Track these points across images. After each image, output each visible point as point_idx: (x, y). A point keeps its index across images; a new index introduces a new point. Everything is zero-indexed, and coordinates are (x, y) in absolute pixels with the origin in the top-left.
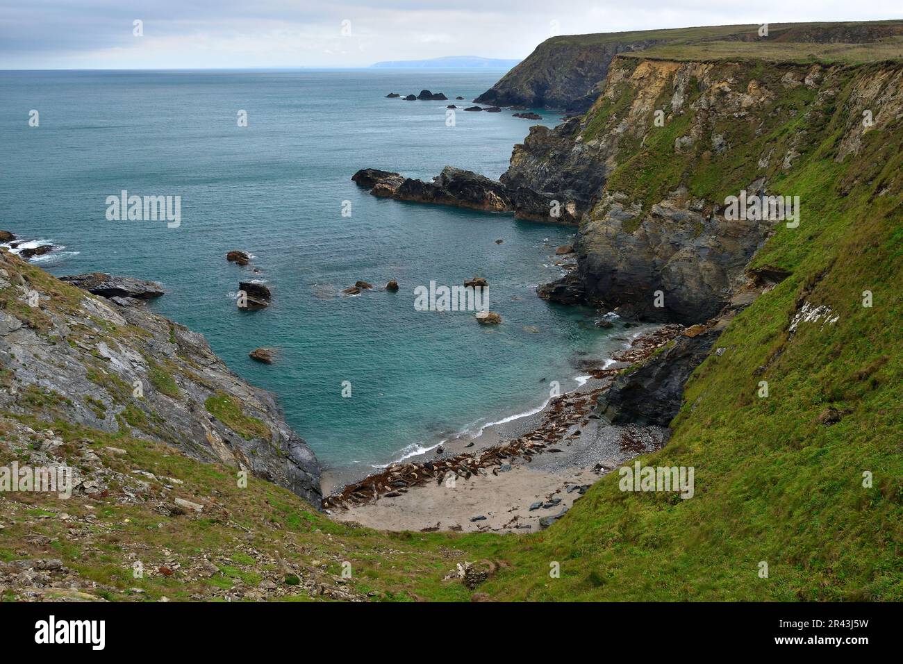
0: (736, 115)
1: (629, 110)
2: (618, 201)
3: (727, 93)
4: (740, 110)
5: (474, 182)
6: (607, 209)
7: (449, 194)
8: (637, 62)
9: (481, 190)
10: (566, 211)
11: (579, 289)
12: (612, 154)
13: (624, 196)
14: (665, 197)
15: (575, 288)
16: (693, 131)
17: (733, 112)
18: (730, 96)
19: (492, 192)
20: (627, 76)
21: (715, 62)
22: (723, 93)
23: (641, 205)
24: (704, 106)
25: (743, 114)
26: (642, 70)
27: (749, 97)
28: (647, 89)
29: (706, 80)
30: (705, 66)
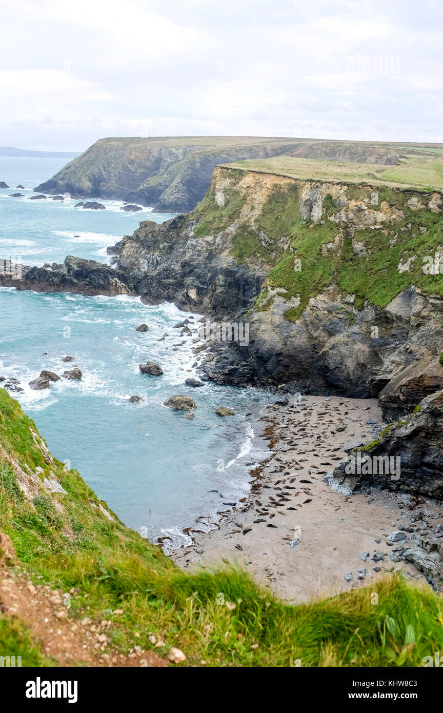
0: (372, 228)
1: (240, 212)
2: (280, 294)
3: (363, 210)
4: (375, 223)
5: (98, 271)
6: (270, 302)
7: (76, 281)
8: (241, 173)
9: (106, 277)
10: (188, 296)
11: (250, 370)
12: (226, 248)
13: (283, 291)
14: (320, 293)
15: (246, 369)
16: (337, 239)
17: (370, 225)
18: (366, 212)
19: (117, 279)
20: (234, 184)
21: (348, 185)
22: (360, 210)
23: (299, 298)
24: (344, 219)
25: (378, 227)
26: (248, 180)
27: (382, 214)
28: (254, 196)
29: (343, 199)
30: (339, 187)
